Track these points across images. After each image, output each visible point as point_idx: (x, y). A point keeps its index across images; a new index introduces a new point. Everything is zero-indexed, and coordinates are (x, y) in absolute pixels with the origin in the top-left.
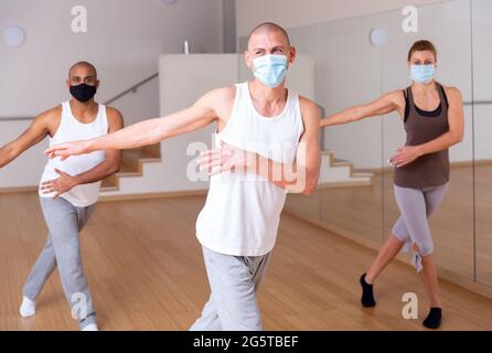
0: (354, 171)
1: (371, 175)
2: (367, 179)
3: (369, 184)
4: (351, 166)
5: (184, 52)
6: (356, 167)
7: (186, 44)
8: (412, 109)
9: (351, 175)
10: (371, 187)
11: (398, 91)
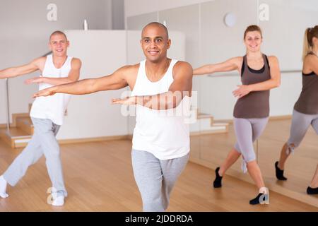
0: (213, 122)
1: (227, 124)
2: (224, 128)
3: (224, 131)
4: (212, 118)
5: (84, 29)
6: (216, 118)
7: (85, 22)
8: (246, 68)
9: (212, 125)
10: (226, 133)
11: (239, 57)
